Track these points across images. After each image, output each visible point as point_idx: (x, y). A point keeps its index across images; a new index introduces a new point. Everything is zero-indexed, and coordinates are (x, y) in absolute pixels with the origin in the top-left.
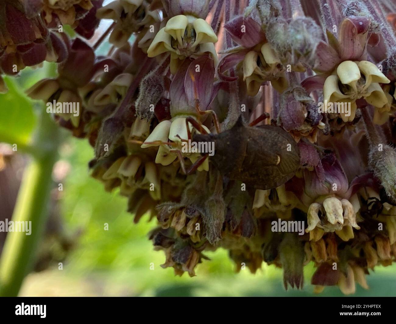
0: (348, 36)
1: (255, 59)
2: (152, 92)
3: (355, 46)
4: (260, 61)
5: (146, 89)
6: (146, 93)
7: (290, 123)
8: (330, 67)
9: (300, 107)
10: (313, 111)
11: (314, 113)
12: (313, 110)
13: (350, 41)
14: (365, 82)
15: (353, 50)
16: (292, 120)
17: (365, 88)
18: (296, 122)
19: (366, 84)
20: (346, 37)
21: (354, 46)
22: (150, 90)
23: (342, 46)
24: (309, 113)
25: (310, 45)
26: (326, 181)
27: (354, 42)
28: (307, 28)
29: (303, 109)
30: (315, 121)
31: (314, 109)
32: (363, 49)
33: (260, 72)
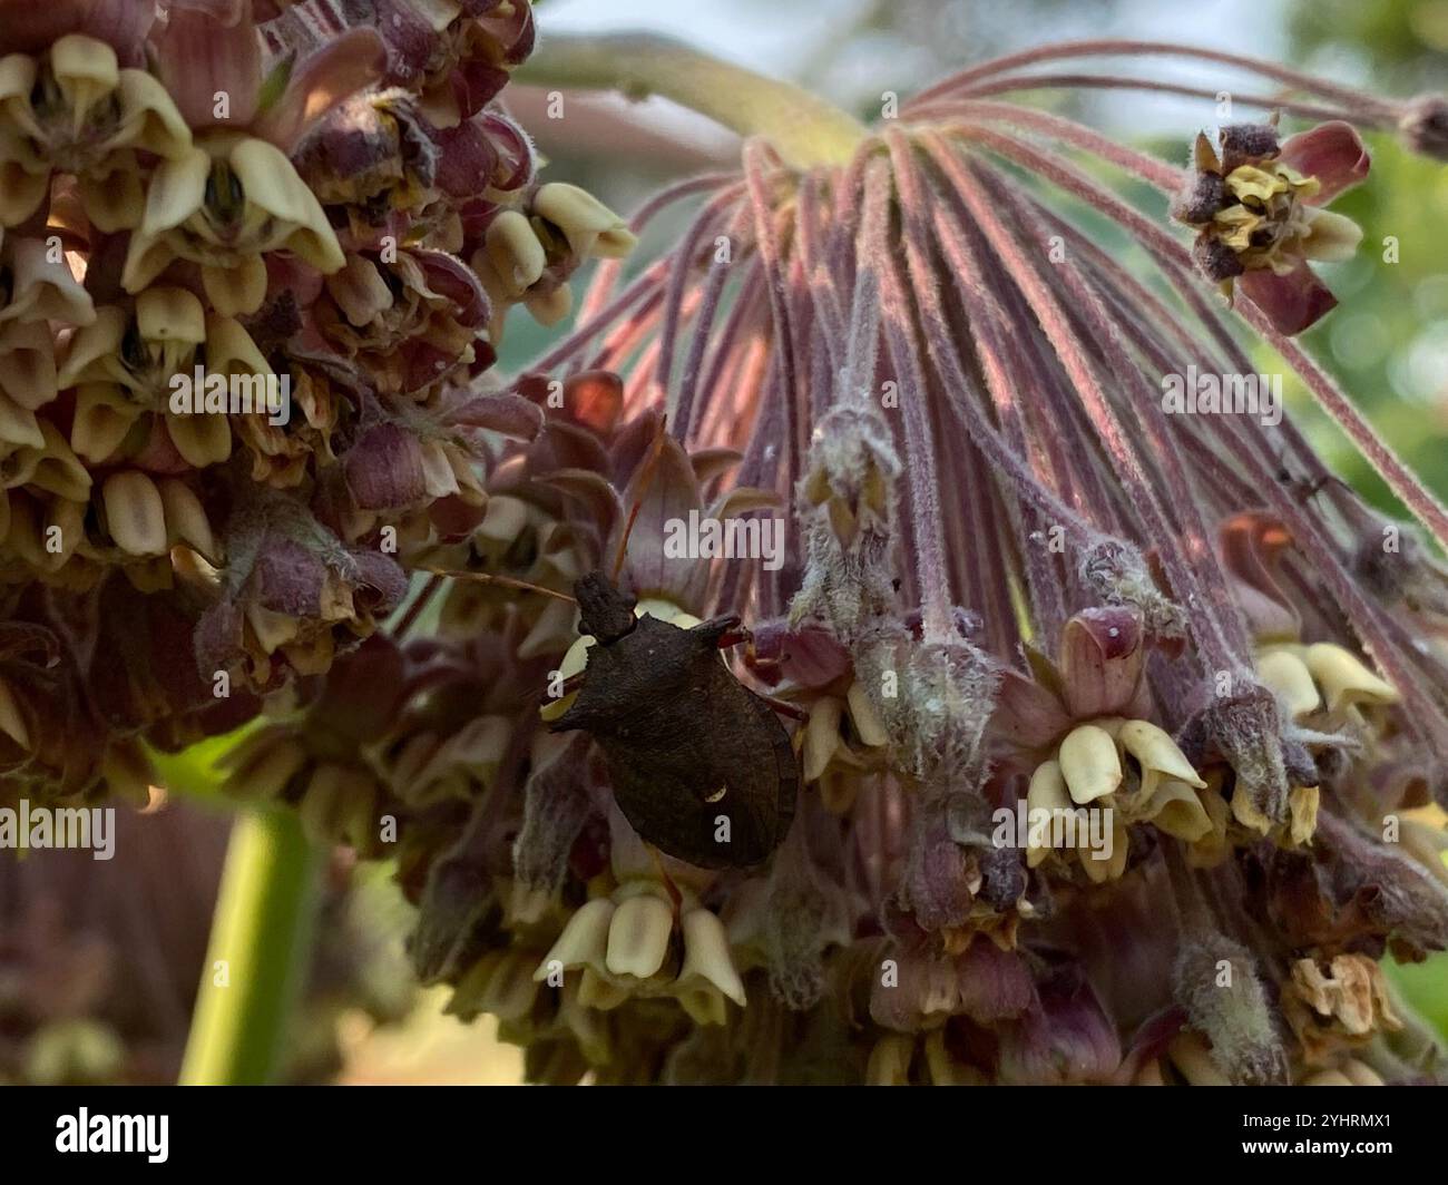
0: (1087, 657)
1: (833, 722)
2: (557, 816)
3: (1108, 682)
4: (846, 728)
5: (542, 806)
6: (542, 819)
7: (932, 910)
8: (1042, 737)
9: (956, 866)
10: (998, 872)
11: (1002, 877)
12: (998, 868)
13: (1093, 670)
14: (1140, 786)
15: (1104, 693)
16: (939, 903)
17: (1143, 800)
18: (947, 909)
19: (1142, 789)
20: (1082, 659)
21: (1104, 683)
22: (552, 810)
23: (1071, 685)
24: (985, 879)
25: (961, 733)
26: (1053, 1051)
27: (1103, 673)
28: (957, 677)
29: (968, 869)
30: (1005, 898)
31: (1000, 864)
32: (1133, 686)
33: (848, 756)
